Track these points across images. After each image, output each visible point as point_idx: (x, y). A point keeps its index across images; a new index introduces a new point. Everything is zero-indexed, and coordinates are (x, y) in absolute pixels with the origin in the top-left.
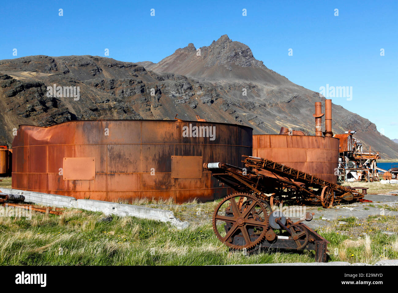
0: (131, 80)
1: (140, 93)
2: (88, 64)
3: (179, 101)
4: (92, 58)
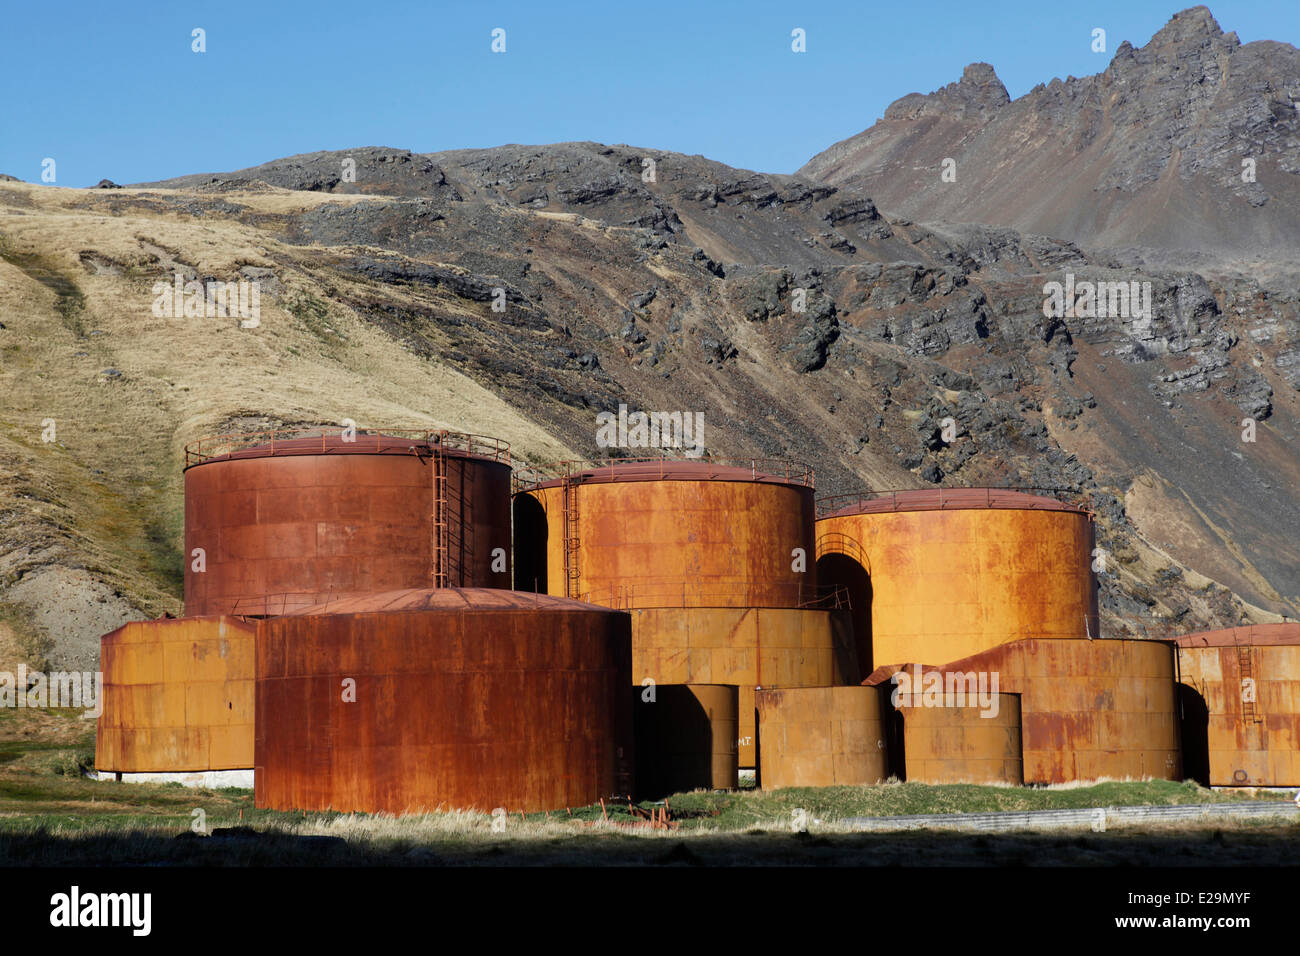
0: (921, 268)
1: (974, 340)
2: (611, 192)
3: (1176, 379)
4: (613, 156)
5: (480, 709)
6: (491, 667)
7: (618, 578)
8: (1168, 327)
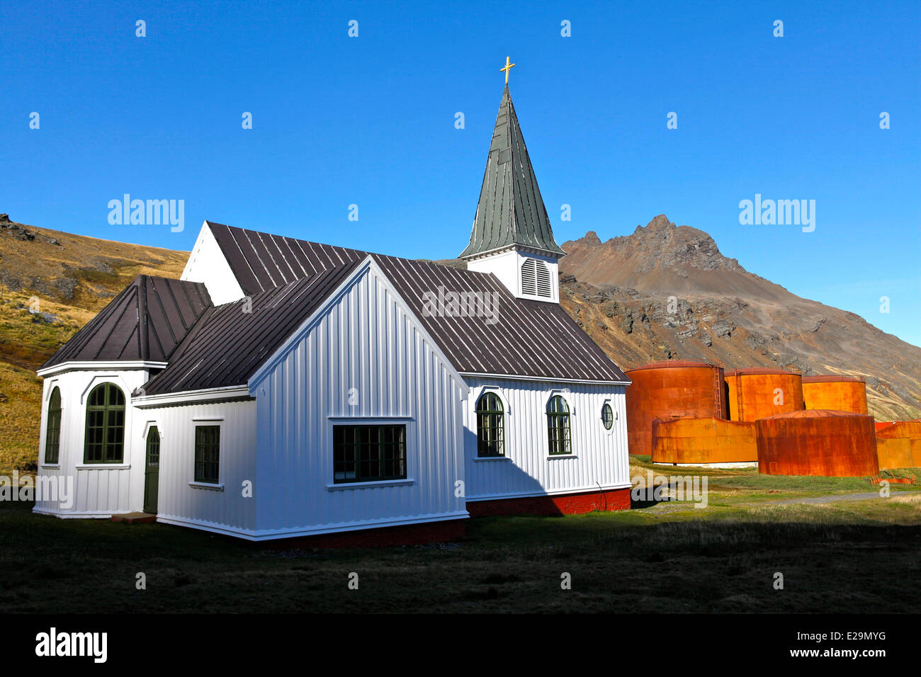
5: (854, 446)
6: (856, 434)
7: (756, 404)
8: (679, 317)
